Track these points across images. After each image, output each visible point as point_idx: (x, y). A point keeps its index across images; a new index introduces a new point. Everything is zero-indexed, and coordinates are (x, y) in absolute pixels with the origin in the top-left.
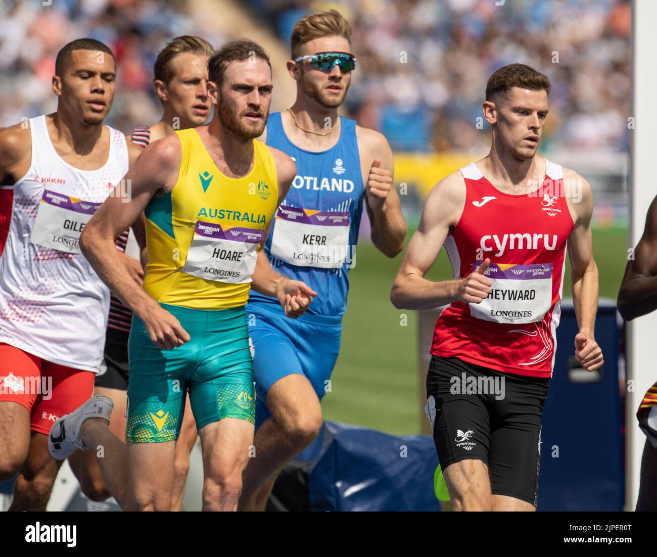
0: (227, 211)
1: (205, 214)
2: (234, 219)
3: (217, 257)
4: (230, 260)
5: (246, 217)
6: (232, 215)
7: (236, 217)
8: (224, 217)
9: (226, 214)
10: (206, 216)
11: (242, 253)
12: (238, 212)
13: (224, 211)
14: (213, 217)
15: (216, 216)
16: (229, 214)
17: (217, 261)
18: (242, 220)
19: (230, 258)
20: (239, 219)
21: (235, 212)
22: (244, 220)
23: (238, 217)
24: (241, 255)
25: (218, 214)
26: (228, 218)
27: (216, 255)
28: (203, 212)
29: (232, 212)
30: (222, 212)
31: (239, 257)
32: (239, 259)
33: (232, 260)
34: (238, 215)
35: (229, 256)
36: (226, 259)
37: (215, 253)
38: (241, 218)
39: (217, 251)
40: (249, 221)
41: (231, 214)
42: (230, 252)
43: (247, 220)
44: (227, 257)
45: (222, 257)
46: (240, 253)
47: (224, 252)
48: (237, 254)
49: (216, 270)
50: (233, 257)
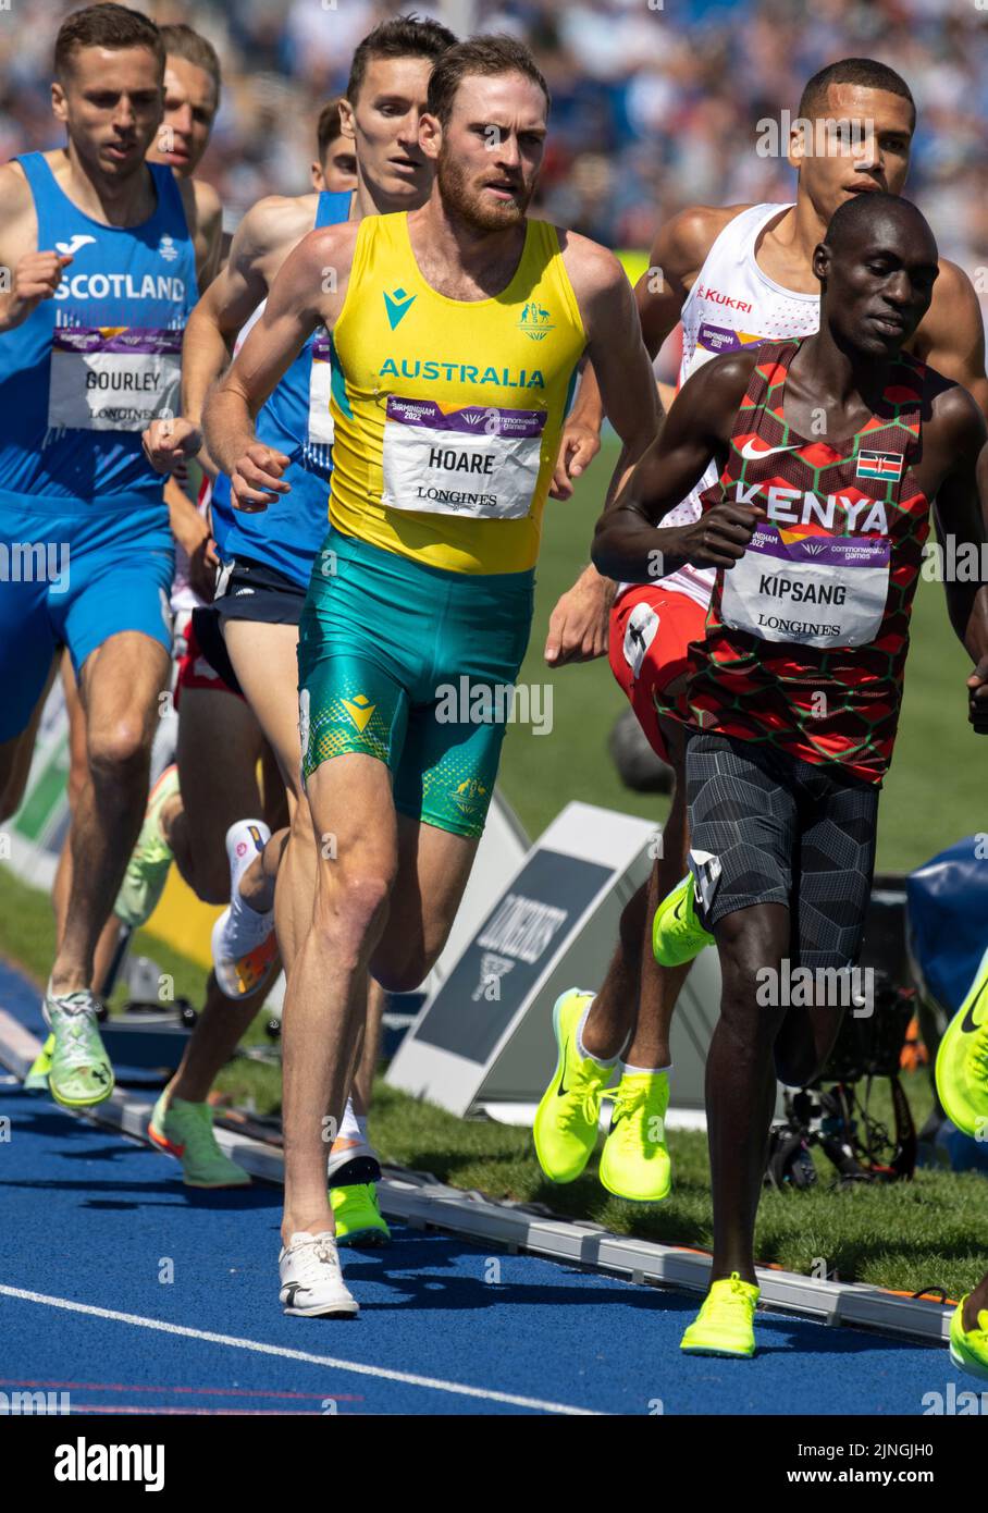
0: (443, 365)
1: (394, 370)
2: (463, 380)
3: (439, 466)
4: (467, 470)
5: (491, 376)
6: (456, 373)
7: (467, 376)
8: (437, 375)
9: (443, 372)
10: (397, 375)
11: (493, 457)
12: (469, 367)
13: (437, 365)
14: (411, 376)
15: (417, 373)
16: (449, 372)
17: (440, 475)
18: (483, 382)
19: (466, 466)
20: (474, 381)
21: (463, 367)
22: (487, 382)
23: (471, 376)
24: (490, 460)
25: (423, 371)
26: (449, 380)
27: (435, 461)
28: (389, 367)
29: (456, 366)
30: (430, 367)
31: (487, 464)
32: (489, 469)
33: (472, 471)
34: (471, 372)
35: (463, 463)
36: (458, 469)
37: (432, 458)
38: (478, 378)
39: (436, 455)
40: (498, 383)
41: (454, 370)
42: (464, 455)
43: (493, 382)
44: (460, 466)
45: (449, 465)
46: (488, 457)
47: (450, 456)
48: (480, 457)
49: (442, 492)
50: (473, 464)
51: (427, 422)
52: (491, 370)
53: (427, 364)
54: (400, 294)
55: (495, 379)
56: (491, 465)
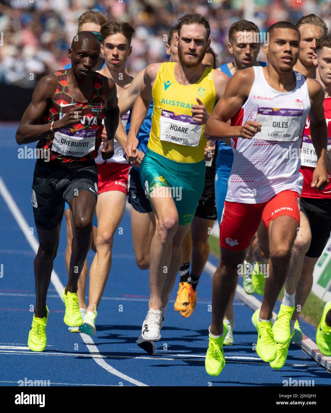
0: (177, 102)
1: (164, 102)
3: (173, 129)
4: (180, 132)
5: (188, 106)
7: (182, 106)
8: (174, 105)
9: (176, 104)
10: (165, 103)
13: (175, 101)
14: (168, 104)
16: (178, 104)
17: (173, 132)
18: (186, 107)
19: (180, 130)
20: (184, 107)
22: (187, 107)
23: (183, 106)
24: (187, 130)
25: (171, 103)
26: (178, 106)
29: (180, 103)
30: (173, 102)
32: (186, 132)
33: (182, 132)
34: (183, 104)
35: (179, 129)
37: (171, 127)
38: (185, 106)
40: (190, 108)
41: (179, 103)
42: (180, 127)
43: (188, 108)
44: (178, 130)
45: (175, 129)
46: (186, 129)
47: (176, 127)
48: (184, 129)
49: (173, 137)
50: (182, 130)
51: (171, 117)
52: (188, 104)
53: (173, 101)
54: (168, 82)
55: (189, 107)
56: (187, 131)
